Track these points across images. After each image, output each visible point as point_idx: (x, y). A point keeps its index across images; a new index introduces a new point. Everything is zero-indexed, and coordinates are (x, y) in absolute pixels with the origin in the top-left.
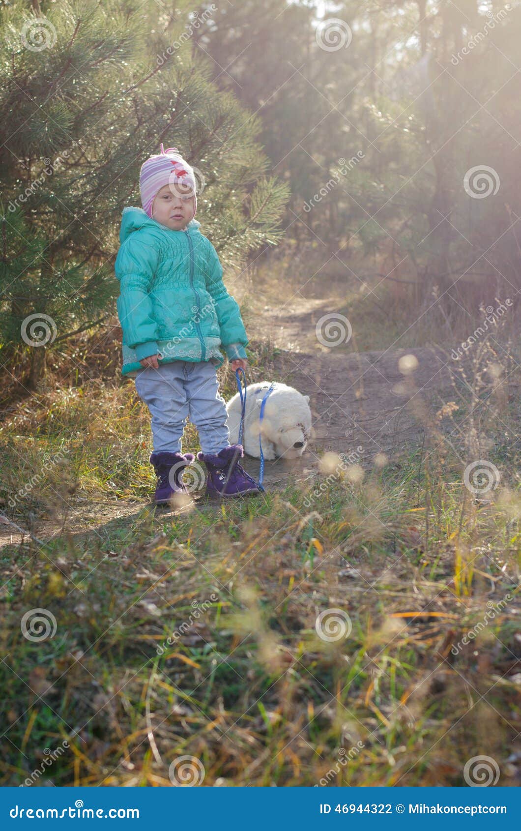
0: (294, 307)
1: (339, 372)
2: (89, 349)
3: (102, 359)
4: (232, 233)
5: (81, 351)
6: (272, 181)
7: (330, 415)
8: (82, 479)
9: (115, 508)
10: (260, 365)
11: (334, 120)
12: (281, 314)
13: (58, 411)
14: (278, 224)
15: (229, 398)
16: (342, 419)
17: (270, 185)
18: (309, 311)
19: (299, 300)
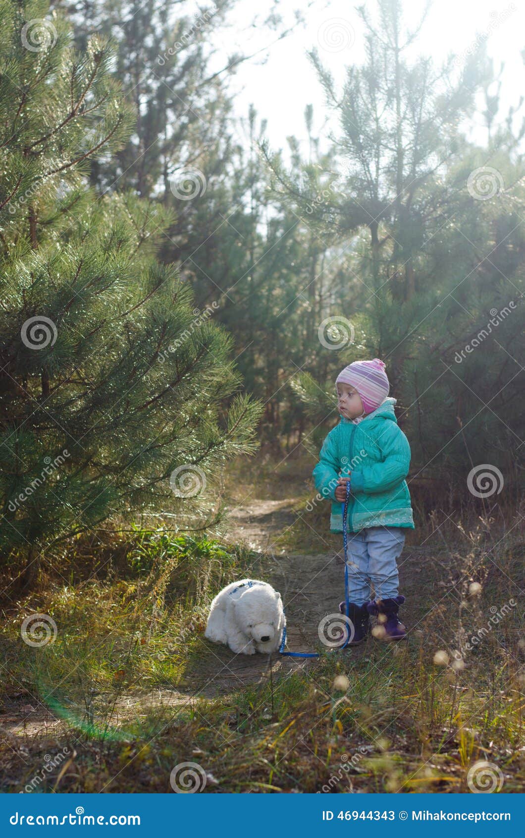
0: (252, 507)
1: (309, 572)
2: (78, 551)
3: (91, 560)
4: (211, 445)
5: (69, 553)
6: (248, 397)
7: (305, 613)
8: (93, 671)
9: (125, 697)
10: (237, 566)
11: (277, 323)
12: (240, 515)
13: (57, 608)
14: (252, 436)
15: (214, 597)
16: (316, 616)
17: (246, 402)
18: (268, 512)
19: (256, 501)
